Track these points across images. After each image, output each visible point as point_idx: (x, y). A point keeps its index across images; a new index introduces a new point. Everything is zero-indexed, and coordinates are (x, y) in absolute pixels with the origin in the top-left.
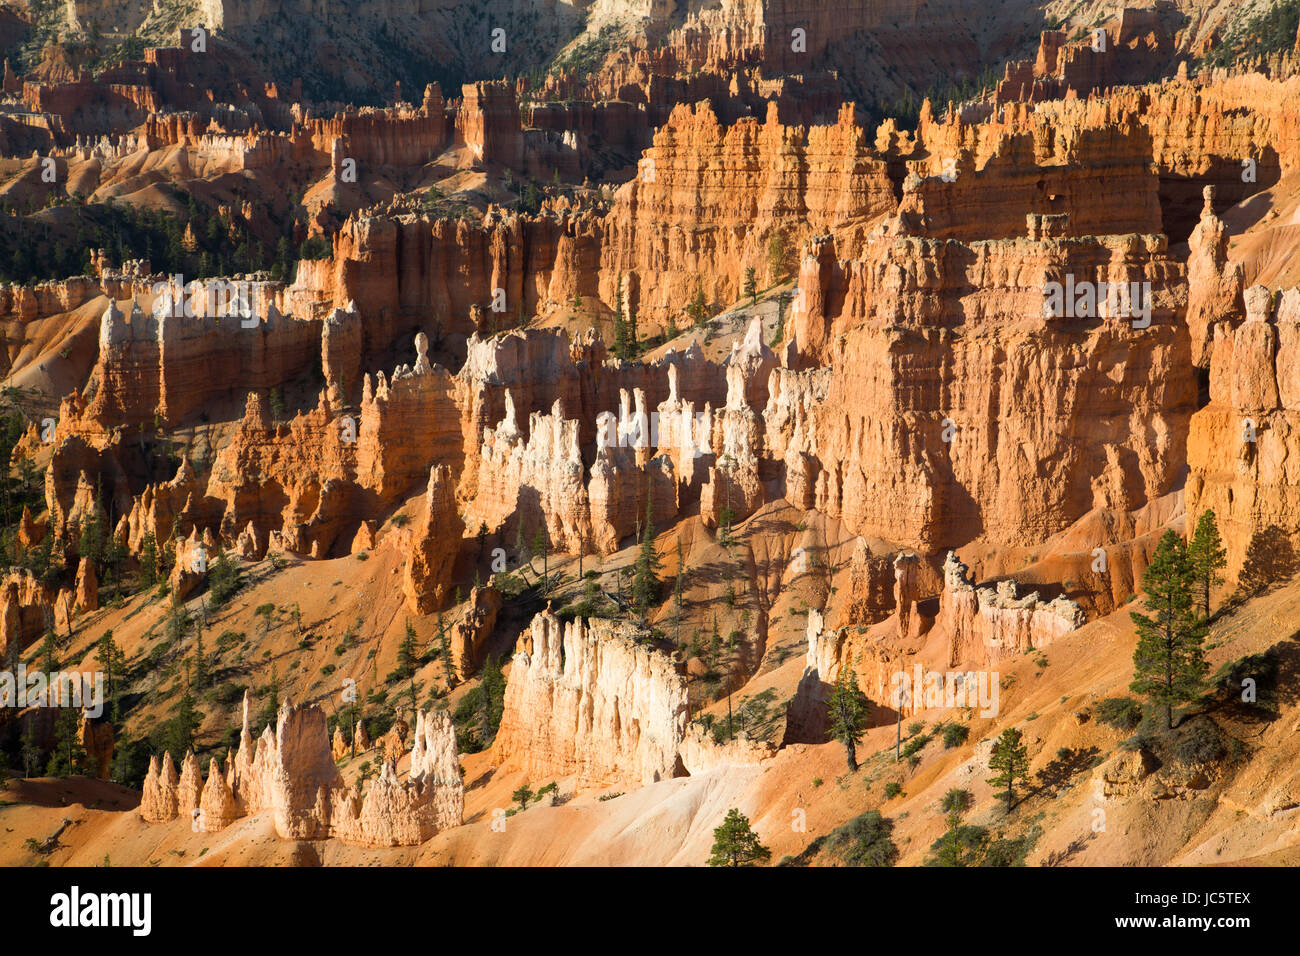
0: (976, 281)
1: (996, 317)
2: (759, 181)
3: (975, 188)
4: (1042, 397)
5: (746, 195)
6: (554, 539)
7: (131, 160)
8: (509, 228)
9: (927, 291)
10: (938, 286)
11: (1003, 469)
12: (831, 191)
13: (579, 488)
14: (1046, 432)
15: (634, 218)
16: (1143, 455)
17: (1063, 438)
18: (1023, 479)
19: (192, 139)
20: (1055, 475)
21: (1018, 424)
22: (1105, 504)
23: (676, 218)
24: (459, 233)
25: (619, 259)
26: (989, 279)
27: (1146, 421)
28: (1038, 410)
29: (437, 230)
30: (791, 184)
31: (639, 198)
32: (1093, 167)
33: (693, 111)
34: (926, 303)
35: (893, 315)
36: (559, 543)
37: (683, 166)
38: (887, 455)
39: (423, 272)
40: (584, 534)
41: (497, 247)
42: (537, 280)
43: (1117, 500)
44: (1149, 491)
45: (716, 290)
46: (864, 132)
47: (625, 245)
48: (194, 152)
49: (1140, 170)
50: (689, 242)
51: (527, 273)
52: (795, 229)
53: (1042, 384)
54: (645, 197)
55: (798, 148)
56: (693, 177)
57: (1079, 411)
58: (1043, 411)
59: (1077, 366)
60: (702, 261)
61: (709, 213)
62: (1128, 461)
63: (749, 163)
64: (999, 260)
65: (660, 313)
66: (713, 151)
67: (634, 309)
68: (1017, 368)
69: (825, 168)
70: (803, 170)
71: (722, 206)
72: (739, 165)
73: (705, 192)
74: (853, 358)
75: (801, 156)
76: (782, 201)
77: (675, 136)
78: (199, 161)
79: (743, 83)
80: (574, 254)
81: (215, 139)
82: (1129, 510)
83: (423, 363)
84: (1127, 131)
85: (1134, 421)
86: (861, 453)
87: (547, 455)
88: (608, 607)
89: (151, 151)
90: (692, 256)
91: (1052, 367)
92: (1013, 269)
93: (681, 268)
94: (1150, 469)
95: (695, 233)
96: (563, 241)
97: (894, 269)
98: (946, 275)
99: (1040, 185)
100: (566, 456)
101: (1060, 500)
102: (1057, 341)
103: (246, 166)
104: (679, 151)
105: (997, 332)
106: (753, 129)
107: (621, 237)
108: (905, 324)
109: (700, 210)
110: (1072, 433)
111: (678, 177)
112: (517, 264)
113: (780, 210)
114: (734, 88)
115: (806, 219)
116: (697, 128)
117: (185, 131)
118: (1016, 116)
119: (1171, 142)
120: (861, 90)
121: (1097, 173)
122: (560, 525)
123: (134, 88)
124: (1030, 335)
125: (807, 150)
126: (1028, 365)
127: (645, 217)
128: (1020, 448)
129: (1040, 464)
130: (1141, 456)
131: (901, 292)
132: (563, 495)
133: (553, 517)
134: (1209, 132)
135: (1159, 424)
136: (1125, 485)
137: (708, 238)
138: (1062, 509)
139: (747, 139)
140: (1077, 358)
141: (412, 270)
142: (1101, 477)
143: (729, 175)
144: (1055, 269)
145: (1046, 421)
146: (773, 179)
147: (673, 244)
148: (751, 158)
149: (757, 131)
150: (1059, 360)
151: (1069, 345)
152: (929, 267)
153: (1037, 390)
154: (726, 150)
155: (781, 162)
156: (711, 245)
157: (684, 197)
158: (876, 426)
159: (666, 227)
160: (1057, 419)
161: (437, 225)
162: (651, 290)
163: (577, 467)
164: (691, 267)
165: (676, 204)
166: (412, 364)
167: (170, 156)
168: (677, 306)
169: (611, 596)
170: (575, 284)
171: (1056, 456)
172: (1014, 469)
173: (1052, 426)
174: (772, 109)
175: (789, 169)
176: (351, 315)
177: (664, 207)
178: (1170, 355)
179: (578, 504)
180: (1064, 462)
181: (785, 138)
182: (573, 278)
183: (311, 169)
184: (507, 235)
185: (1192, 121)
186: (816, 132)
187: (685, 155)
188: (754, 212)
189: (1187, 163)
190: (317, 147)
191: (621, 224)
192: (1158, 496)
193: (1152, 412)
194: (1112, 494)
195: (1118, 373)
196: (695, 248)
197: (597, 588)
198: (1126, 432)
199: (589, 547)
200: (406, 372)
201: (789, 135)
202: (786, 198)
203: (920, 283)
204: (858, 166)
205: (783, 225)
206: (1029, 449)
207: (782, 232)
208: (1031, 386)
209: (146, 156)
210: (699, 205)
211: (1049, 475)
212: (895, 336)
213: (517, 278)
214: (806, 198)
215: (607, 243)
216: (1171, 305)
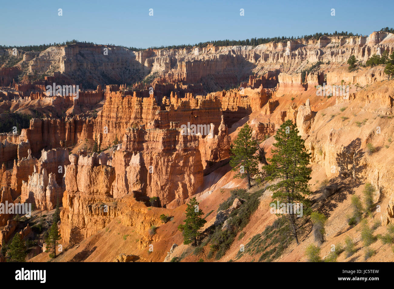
0: (147, 139)
1: (152, 148)
2: (131, 111)
3: (174, 114)
4: (162, 169)
5: (128, 114)
6: (37, 206)
7: (27, 102)
8: (71, 122)
9: (134, 142)
10: (137, 140)
11: (153, 188)
12: (148, 114)
13: (43, 192)
14: (163, 179)
15: (102, 119)
16: (188, 184)
17: (167, 180)
18: (157, 191)
19: (41, 98)
20: (166, 190)
21: (156, 176)
22: (178, 198)
23: (112, 119)
24: (58, 123)
25: (98, 129)
26: (150, 139)
27: (189, 176)
28: (161, 173)
29: (52, 122)
30: (138, 112)
31: (103, 114)
32: (206, 109)
33: (116, 93)
34: (134, 145)
35: (125, 148)
36: (38, 207)
37: (113, 107)
38: (123, 184)
39: (48, 132)
40: (44, 204)
41: (67, 126)
42: (78, 134)
43: (181, 196)
44: (189, 194)
45: (121, 137)
46: (155, 99)
47: (99, 126)
48: (42, 101)
49: (218, 110)
50: (114, 125)
51: (75, 133)
52: (139, 123)
53: (162, 166)
54: (104, 114)
55: (140, 103)
56: (116, 110)
57: (172, 173)
58: (162, 173)
59: (171, 162)
60: (117, 130)
61: (119, 118)
62: (184, 186)
63: (129, 106)
64: (153, 134)
65: (107, 143)
66: (120, 103)
67: (101, 142)
68: (155, 162)
69: (147, 108)
70: (142, 108)
71: (123, 117)
72: (126, 107)
73: (119, 113)
74: (116, 159)
75: (141, 105)
76: (136, 116)
77: (112, 99)
78: (43, 103)
79: (178, 86)
80: (87, 128)
81: (47, 98)
82: (184, 199)
83: (30, 157)
84: (214, 101)
85: (186, 176)
86: (117, 184)
87: (36, 183)
88: (46, 225)
89: (32, 100)
90: (115, 129)
91: (164, 162)
92: (155, 136)
93: (112, 132)
94: (190, 188)
95: (116, 123)
96: (84, 125)
97: (125, 136)
98: (139, 137)
99: (192, 113)
100: (40, 184)
101: (167, 196)
102: (165, 155)
103: (53, 104)
104: (112, 103)
105: (151, 152)
106: (130, 98)
107: (98, 124)
108: (128, 150)
109: (117, 118)
110: (170, 179)
111: (112, 110)
112: (73, 130)
113: (136, 118)
114: (176, 87)
115: (142, 121)
116: (117, 98)
117: (40, 96)
118: (189, 96)
119: (230, 103)
120: (209, 88)
121: (207, 111)
122: (39, 202)
123: (41, 86)
124: (158, 153)
125: (143, 103)
126: (158, 161)
127: (104, 119)
128: (157, 183)
129: (162, 187)
130: (188, 185)
131: (127, 142)
132: (39, 194)
133: (37, 200)
134: (238, 101)
135: (192, 177)
136: (183, 192)
137: (119, 125)
138: (167, 199)
139: (129, 100)
140: (171, 159)
141: (46, 132)
142: (178, 190)
143: (124, 109)
144: (165, 136)
145: (163, 176)
146: (134, 110)
147: (110, 126)
148: (129, 105)
149: (131, 98)
150: (166, 160)
151: (169, 156)
152: (134, 135)
153: (161, 168)
154: (124, 103)
155: (136, 106)
156: (120, 126)
157: (113, 115)
158: (121, 177)
159: (109, 122)
160: (166, 175)
161: (52, 121)
162: (105, 137)
163: (43, 187)
164: (115, 132)
165: (111, 116)
166: (27, 157)
167: (36, 101)
168: (111, 142)
169: (47, 222)
170: (87, 136)
171: (166, 185)
172: (155, 188)
173: (165, 177)
174: (135, 93)
175: (138, 108)
176: (27, 143)
177: (109, 117)
178: (194, 159)
179: (43, 197)
180: (168, 186)
181: (137, 100)
182: (86, 134)
183: (69, 105)
184: (70, 123)
185: (234, 99)
186: (145, 99)
187: (114, 104)
188: (130, 118)
189: (233, 109)
190: (71, 100)
191: (98, 121)
192: (192, 195)
193: (190, 173)
194: (180, 195)
195: (181, 163)
196: (116, 127)
197: (45, 220)
198: (184, 178)
199: (46, 208)
200: (25, 159)
201: (138, 100)
202: (137, 115)
203: (132, 140)
204: (153, 108)
205: (136, 122)
206: (159, 183)
207: (136, 124)
208: (159, 167)
209: (30, 101)
210: (117, 116)
211: (164, 190)
212: (125, 153)
213: (73, 134)
214: (142, 115)
215: (95, 126)
216: (194, 146)
